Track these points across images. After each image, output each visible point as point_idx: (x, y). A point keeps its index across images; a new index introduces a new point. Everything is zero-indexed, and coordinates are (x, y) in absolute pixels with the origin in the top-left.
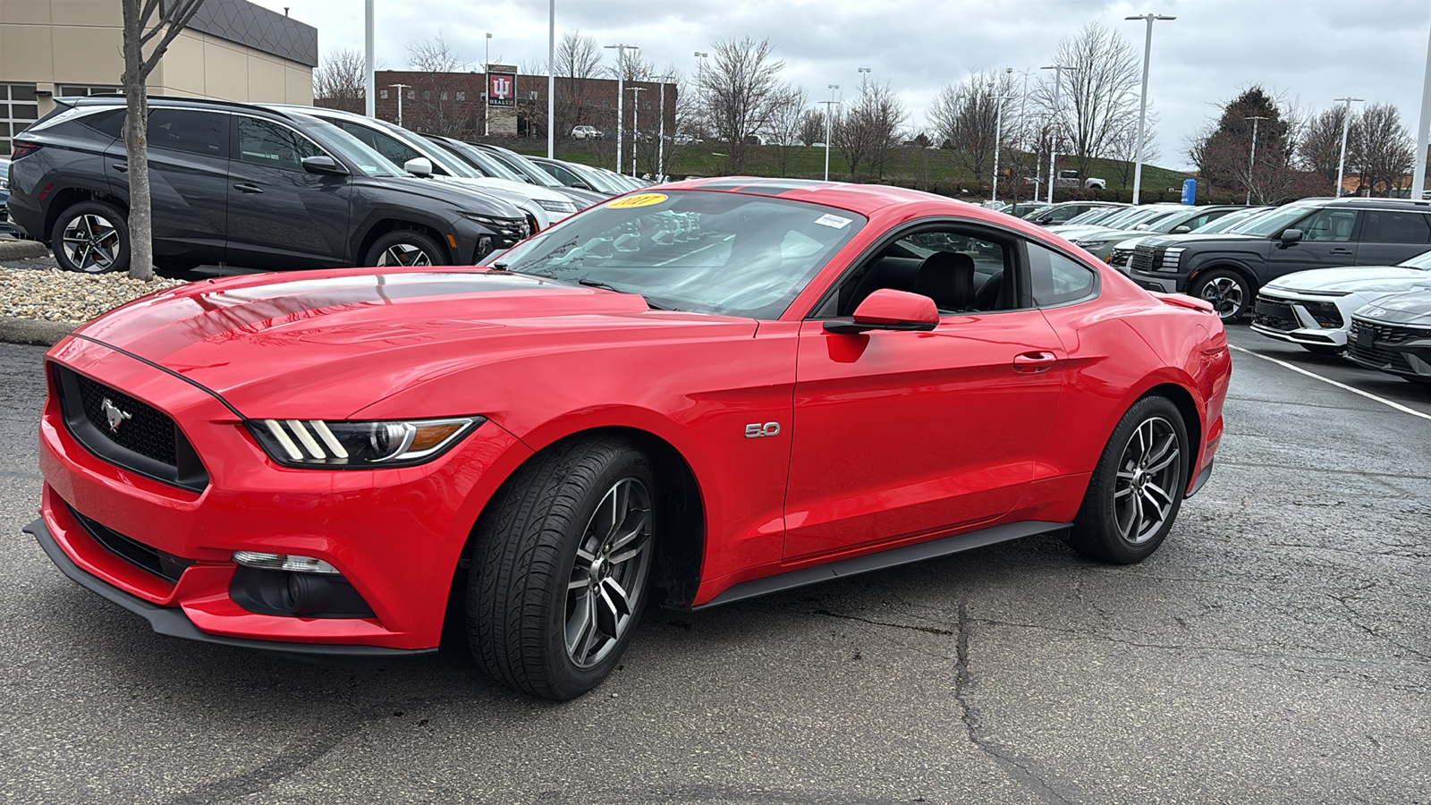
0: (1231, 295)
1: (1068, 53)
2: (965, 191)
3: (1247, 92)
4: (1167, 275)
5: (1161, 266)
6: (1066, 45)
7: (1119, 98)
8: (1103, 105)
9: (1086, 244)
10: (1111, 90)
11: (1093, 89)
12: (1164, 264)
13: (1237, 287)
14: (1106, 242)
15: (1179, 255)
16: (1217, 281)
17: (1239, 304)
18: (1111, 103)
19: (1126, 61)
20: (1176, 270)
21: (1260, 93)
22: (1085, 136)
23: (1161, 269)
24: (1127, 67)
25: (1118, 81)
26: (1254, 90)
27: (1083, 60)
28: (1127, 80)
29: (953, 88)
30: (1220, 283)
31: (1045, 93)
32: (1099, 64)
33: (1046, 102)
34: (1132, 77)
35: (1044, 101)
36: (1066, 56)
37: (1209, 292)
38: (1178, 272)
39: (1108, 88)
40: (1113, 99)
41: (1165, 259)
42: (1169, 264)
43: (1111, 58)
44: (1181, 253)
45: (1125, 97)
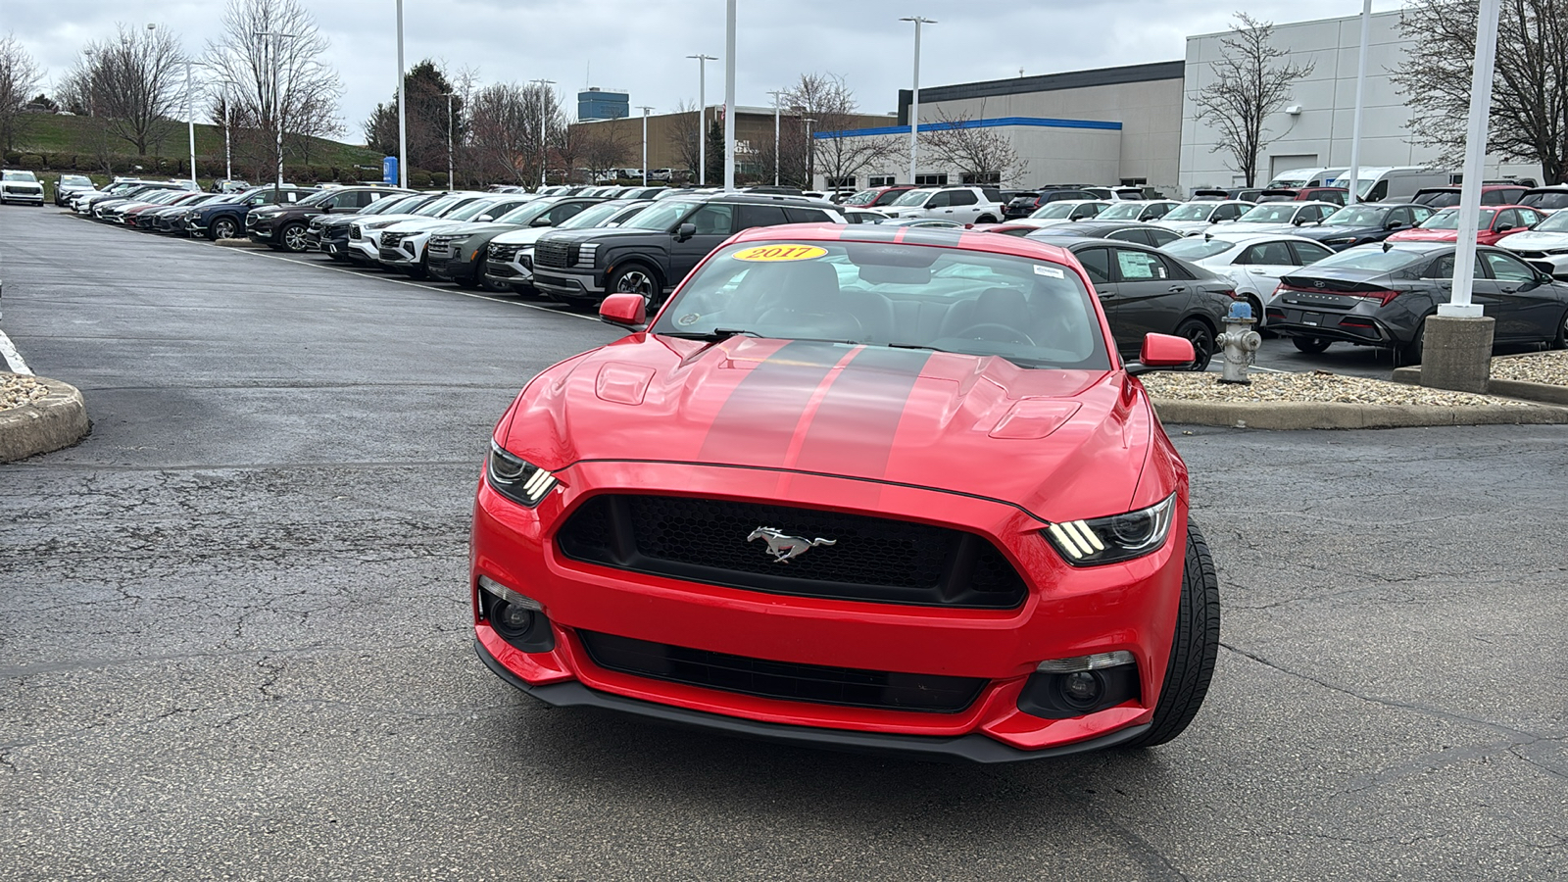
0: (641, 288)
1: (238, 14)
2: (139, 167)
3: (419, 65)
4: (584, 271)
5: (578, 262)
6: (235, 5)
7: (301, 67)
8: (283, 74)
9: (448, 238)
10: (291, 57)
11: (271, 55)
12: (580, 260)
13: (647, 281)
14: (470, 235)
15: (594, 251)
16: (630, 275)
17: (650, 296)
18: (293, 73)
19: (304, 27)
20: (592, 266)
21: (430, 67)
22: (268, 107)
23: (577, 266)
24: (305, 33)
25: (298, 47)
26: (425, 64)
27: (257, 21)
28: (307, 48)
29: (98, 46)
30: (632, 277)
31: (217, 56)
32: (275, 27)
33: (219, 68)
34: (312, 45)
35: (217, 66)
36: (237, 16)
37: (623, 286)
38: (595, 268)
39: (287, 55)
40: (295, 67)
41: (580, 255)
42: (584, 260)
43: (288, 22)
44: (596, 248)
45: (308, 66)
